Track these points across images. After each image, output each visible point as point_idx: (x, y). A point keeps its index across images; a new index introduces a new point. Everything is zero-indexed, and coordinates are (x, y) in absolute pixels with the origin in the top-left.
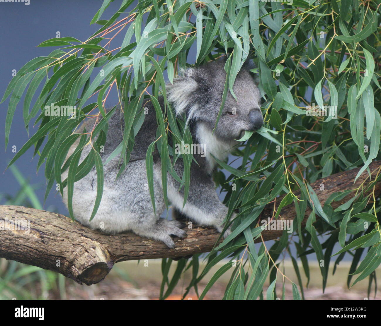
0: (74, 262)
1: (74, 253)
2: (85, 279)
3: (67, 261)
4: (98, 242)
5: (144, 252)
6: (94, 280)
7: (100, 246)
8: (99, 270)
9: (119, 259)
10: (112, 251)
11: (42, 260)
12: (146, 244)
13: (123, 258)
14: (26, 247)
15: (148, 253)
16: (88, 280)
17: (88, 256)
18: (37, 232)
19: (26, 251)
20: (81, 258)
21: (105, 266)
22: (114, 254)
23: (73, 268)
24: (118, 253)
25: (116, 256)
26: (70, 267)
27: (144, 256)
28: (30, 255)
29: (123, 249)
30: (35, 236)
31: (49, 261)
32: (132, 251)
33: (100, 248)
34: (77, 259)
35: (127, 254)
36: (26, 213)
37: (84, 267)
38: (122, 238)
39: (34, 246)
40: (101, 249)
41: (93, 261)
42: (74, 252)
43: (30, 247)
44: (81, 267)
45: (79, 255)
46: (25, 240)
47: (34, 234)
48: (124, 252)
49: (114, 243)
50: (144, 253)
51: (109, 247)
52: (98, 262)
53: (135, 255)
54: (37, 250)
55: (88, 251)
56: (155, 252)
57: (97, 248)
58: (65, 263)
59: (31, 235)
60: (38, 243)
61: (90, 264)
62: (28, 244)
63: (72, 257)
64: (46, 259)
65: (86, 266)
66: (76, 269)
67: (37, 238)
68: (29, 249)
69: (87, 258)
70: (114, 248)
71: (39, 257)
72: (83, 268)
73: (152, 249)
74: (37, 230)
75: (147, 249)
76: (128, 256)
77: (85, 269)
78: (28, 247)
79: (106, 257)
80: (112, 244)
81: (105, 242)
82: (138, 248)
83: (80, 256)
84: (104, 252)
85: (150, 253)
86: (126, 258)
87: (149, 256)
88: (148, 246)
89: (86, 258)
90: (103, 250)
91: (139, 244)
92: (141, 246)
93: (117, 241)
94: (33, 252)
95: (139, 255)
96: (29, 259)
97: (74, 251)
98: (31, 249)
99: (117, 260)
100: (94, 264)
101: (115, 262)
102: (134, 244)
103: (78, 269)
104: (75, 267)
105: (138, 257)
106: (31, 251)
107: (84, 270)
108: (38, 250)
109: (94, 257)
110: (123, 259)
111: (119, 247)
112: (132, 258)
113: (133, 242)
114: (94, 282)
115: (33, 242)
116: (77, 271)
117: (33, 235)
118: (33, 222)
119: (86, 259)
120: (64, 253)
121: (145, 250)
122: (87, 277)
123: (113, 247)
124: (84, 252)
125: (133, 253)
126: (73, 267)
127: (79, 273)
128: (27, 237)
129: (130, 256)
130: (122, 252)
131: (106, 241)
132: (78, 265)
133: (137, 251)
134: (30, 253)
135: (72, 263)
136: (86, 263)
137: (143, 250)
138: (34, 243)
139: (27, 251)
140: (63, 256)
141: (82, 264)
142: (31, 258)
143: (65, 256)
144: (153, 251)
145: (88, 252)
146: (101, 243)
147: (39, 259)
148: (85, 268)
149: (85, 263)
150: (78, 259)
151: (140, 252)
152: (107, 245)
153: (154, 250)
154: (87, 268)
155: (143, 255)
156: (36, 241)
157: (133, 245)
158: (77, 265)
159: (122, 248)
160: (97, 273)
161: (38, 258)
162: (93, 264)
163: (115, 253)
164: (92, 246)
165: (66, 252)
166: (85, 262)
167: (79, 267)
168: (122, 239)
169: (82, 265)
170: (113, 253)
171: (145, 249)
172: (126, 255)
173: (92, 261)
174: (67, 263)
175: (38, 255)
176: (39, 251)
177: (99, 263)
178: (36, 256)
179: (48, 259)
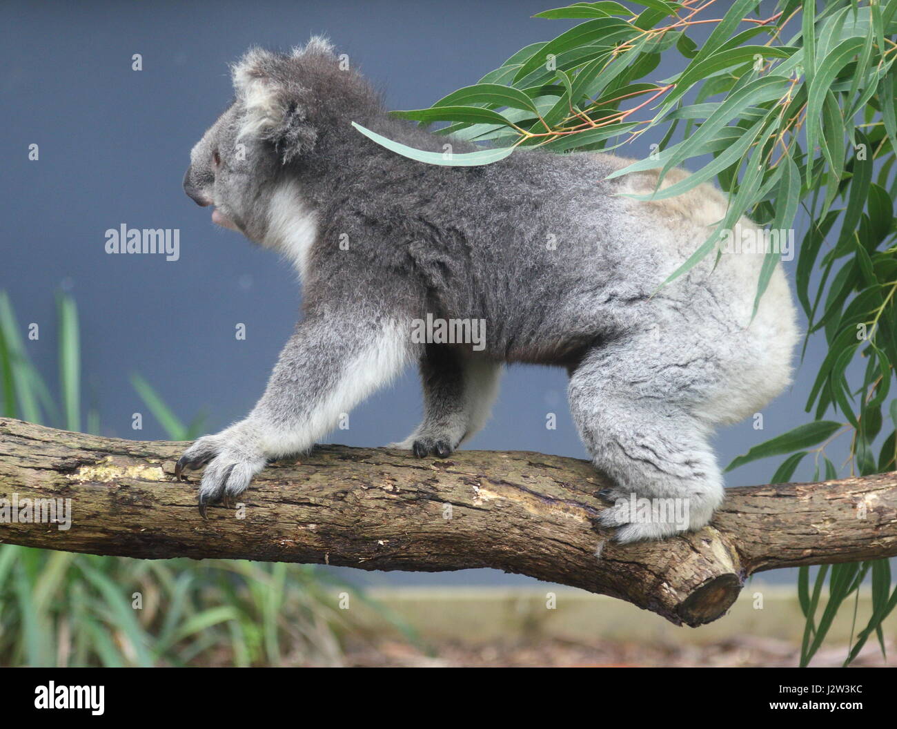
0: (667, 575)
1: (668, 554)
2: (690, 612)
3: (651, 572)
4: (716, 528)
5: (814, 548)
6: (707, 613)
7: (719, 537)
8: (721, 593)
9: (759, 566)
10: (745, 548)
11: (593, 572)
12: (820, 531)
13: (766, 563)
14: (557, 544)
15: (823, 552)
16: (696, 614)
17: (698, 561)
18: (582, 509)
19: (556, 552)
20: (684, 564)
21: (734, 582)
22: (749, 556)
23: (665, 589)
24: (758, 551)
25: (752, 559)
26: (657, 586)
27: (814, 558)
28: (564, 562)
29: (767, 544)
30: (576, 517)
31: (608, 574)
32: (788, 548)
33: (720, 542)
34: (673, 569)
35: (776, 554)
36: (553, 467)
37: (692, 585)
38: (765, 517)
39: (576, 540)
40: (722, 543)
41: (710, 572)
42: (669, 552)
43: (567, 544)
44: (686, 586)
45: (678, 559)
46: (556, 527)
47: (574, 514)
48: (771, 550)
49: (748, 530)
50: (814, 551)
51: (738, 539)
52: (722, 573)
53: (793, 557)
54: (581, 549)
55: (698, 549)
56: (839, 547)
57: (714, 542)
58: (645, 576)
59: (568, 515)
60: (585, 532)
61: (705, 579)
62: (562, 535)
63: (662, 563)
64: (601, 569)
65: (696, 582)
66: (672, 589)
67: (582, 521)
68: (564, 546)
69: (697, 564)
70: (750, 542)
71: (585, 566)
72: (689, 589)
73: (833, 541)
74: (581, 504)
75: (820, 542)
76: (778, 559)
77: (693, 591)
78: (562, 542)
79: (733, 561)
80: (744, 533)
81: (731, 529)
82: (801, 539)
83: (682, 561)
84: (728, 550)
85: (828, 551)
86: (774, 564)
87: (824, 557)
88: (824, 534)
89: (694, 564)
90: (727, 545)
91: (804, 531)
92: (807, 534)
93: (754, 525)
94: (572, 554)
95: (802, 556)
96: (562, 569)
97: (666, 551)
98: (569, 548)
99: (753, 568)
100: (714, 577)
101: (749, 573)
102: (792, 531)
103: (676, 589)
104: (669, 586)
105: (798, 560)
106: (567, 552)
107: (691, 593)
108: (585, 548)
109: (712, 562)
110: (765, 566)
111: (759, 540)
112: (787, 562)
113: (789, 528)
114: (706, 618)
115: (574, 531)
116: (674, 595)
117: (572, 515)
118: (571, 487)
119: (694, 568)
120: (642, 555)
121: (816, 545)
122: (693, 609)
123: (747, 539)
124: (688, 552)
125: (789, 552)
126: (665, 585)
127: (679, 600)
128: (560, 521)
129: (783, 559)
130: (766, 551)
131: (732, 526)
132: (677, 581)
133: (800, 547)
134: (566, 557)
135: (661, 577)
136: (695, 576)
137: (813, 546)
138: (575, 534)
139: (560, 553)
140: (641, 561)
141: (687, 578)
142: (568, 567)
143: (647, 563)
144: (835, 547)
145: (697, 552)
146: (722, 531)
147: (586, 569)
148: (694, 588)
149: (692, 576)
150: (677, 568)
151: (806, 549)
152: (733, 536)
153: (835, 543)
154: (697, 588)
155: (812, 555)
156: (580, 530)
157: (789, 534)
158: (674, 581)
159: (766, 541)
160: (716, 599)
161: (584, 568)
162: (711, 578)
163: (751, 553)
164: (705, 538)
165: (648, 551)
166: (693, 573)
167: (679, 585)
168: (766, 520)
169: (686, 581)
170: (747, 553)
171: (817, 541)
172: (774, 558)
173: (708, 573)
174: (652, 577)
175: (583, 560)
176: (585, 552)
177: (723, 575)
178: (580, 563)
179: (605, 570)
